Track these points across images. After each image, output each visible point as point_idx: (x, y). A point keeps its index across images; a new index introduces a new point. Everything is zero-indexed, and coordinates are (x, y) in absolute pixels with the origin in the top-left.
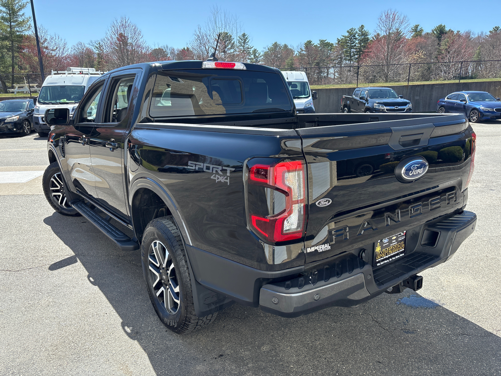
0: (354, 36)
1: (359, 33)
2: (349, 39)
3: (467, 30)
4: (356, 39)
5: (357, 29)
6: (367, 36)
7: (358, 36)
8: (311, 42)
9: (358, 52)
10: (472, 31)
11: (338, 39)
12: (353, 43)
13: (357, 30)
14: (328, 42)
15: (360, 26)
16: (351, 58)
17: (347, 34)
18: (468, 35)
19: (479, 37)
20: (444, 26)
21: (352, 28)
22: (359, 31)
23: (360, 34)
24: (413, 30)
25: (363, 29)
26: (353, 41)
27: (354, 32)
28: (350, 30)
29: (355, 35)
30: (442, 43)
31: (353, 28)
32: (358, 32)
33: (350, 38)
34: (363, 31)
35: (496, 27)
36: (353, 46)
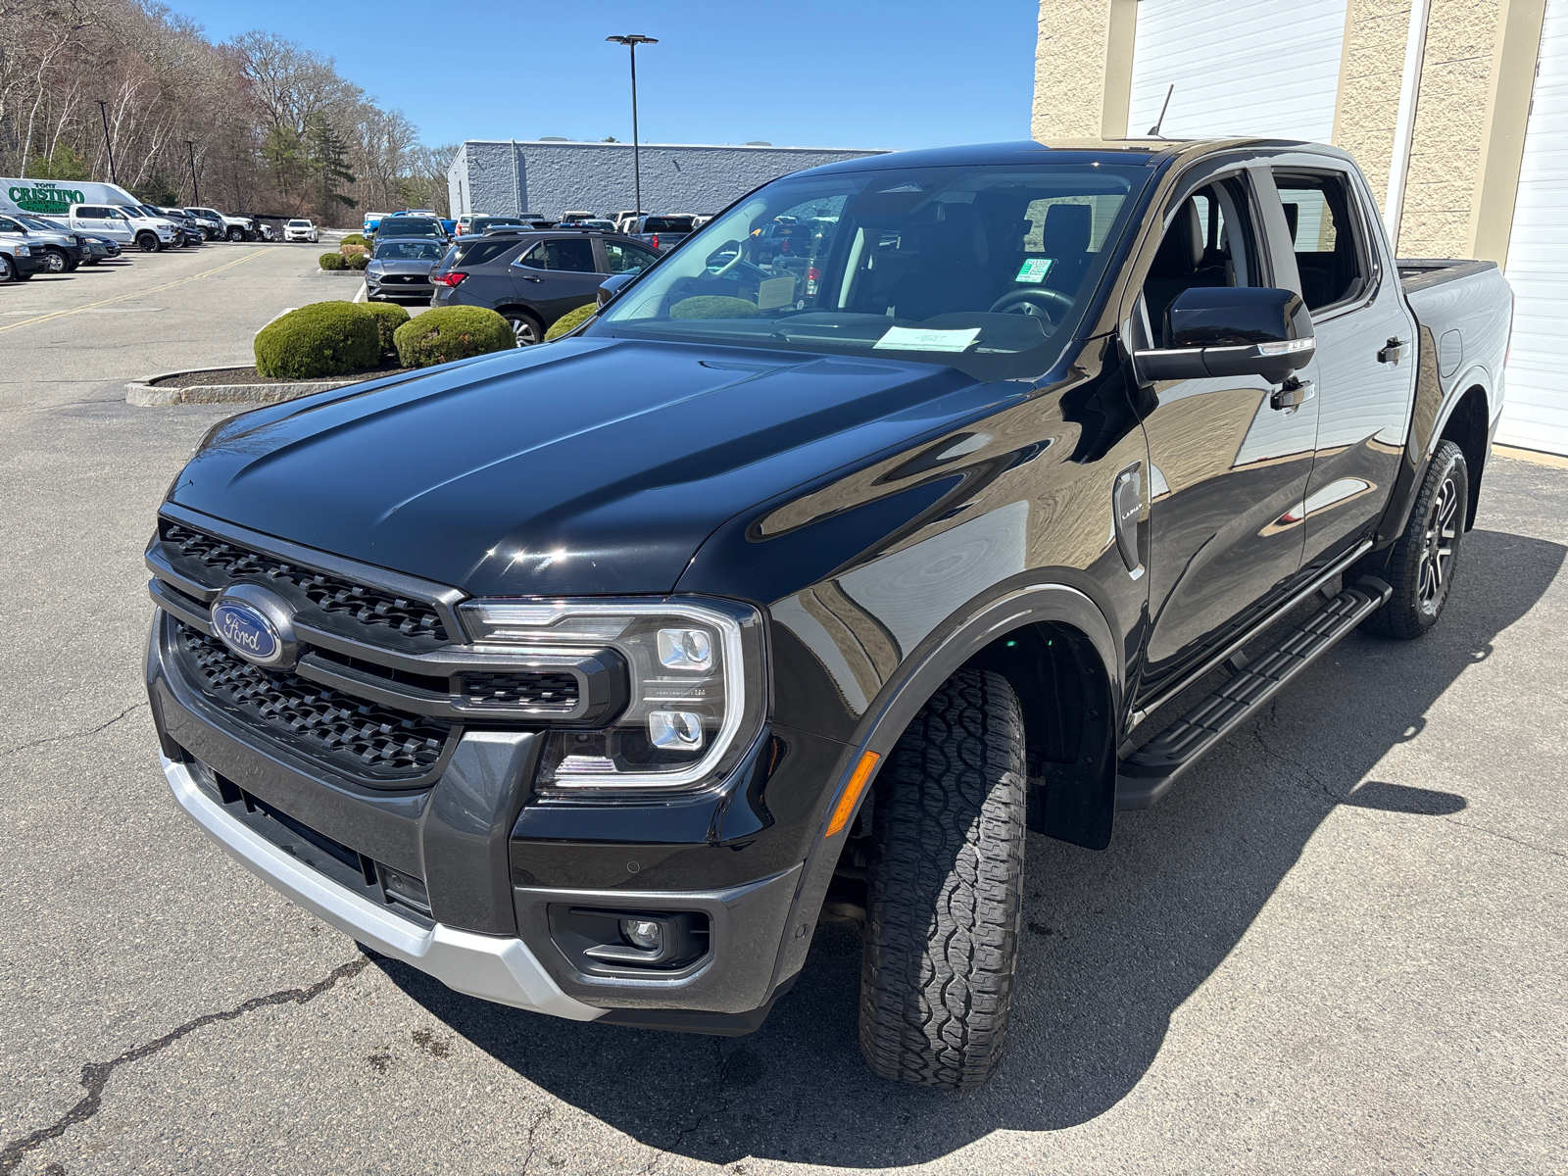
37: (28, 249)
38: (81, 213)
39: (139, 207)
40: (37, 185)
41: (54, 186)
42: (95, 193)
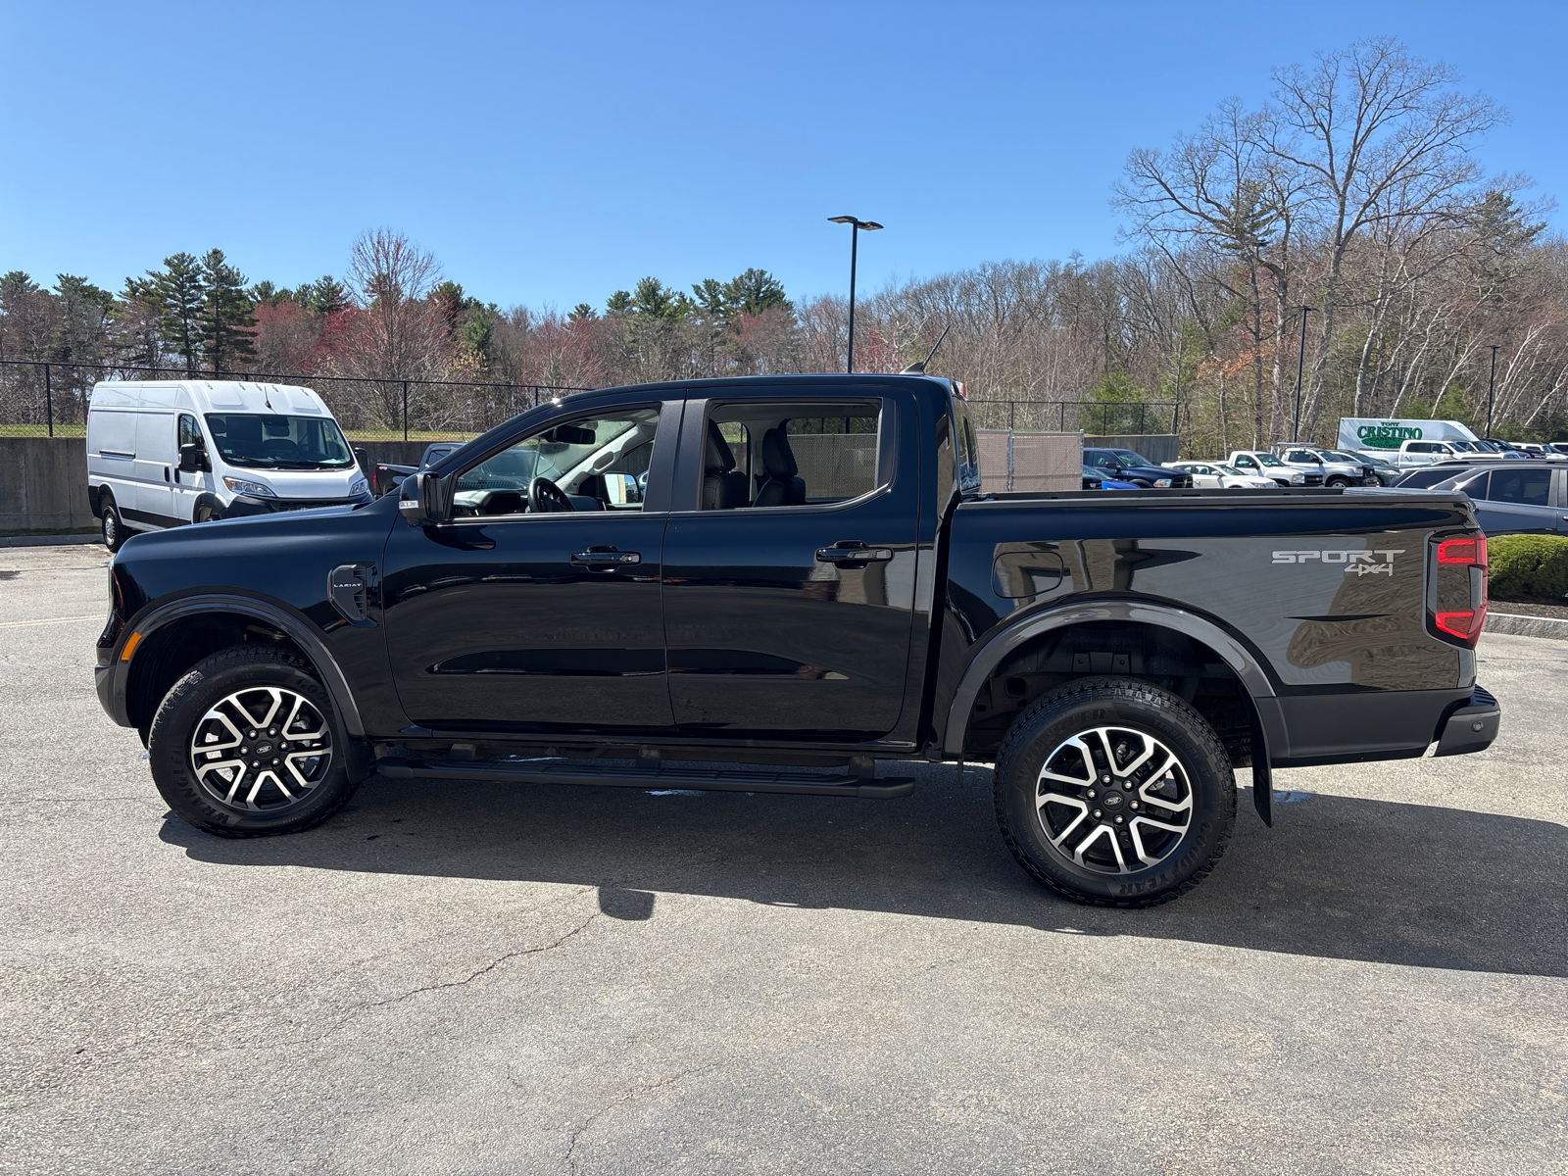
0: (193, 279)
1: (209, 271)
2: (173, 285)
3: (517, 305)
4: (200, 288)
5: (198, 258)
6: (237, 285)
7: (204, 280)
8: (27, 278)
9: (213, 330)
10: (529, 310)
11: (131, 282)
12: (190, 302)
13: (201, 264)
14: (91, 286)
15: (210, 252)
16: (188, 345)
17: (166, 271)
18: (521, 317)
19: (547, 325)
20: (459, 286)
21: (180, 252)
22: (208, 266)
23: (211, 275)
24: (373, 286)
25: (222, 264)
26: (190, 295)
27: (191, 267)
28: (175, 258)
29: (194, 276)
30: (461, 331)
31: (187, 254)
32: (205, 268)
33: (177, 284)
34: (220, 269)
35: (581, 306)
36: (191, 309)
37: (1303, 478)
38: (1412, 448)
39: (1473, 443)
40: (1383, 423)
41: (1397, 424)
42: (1432, 430)
